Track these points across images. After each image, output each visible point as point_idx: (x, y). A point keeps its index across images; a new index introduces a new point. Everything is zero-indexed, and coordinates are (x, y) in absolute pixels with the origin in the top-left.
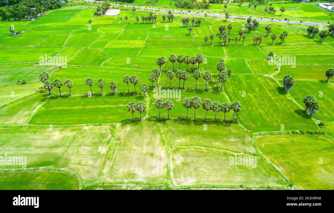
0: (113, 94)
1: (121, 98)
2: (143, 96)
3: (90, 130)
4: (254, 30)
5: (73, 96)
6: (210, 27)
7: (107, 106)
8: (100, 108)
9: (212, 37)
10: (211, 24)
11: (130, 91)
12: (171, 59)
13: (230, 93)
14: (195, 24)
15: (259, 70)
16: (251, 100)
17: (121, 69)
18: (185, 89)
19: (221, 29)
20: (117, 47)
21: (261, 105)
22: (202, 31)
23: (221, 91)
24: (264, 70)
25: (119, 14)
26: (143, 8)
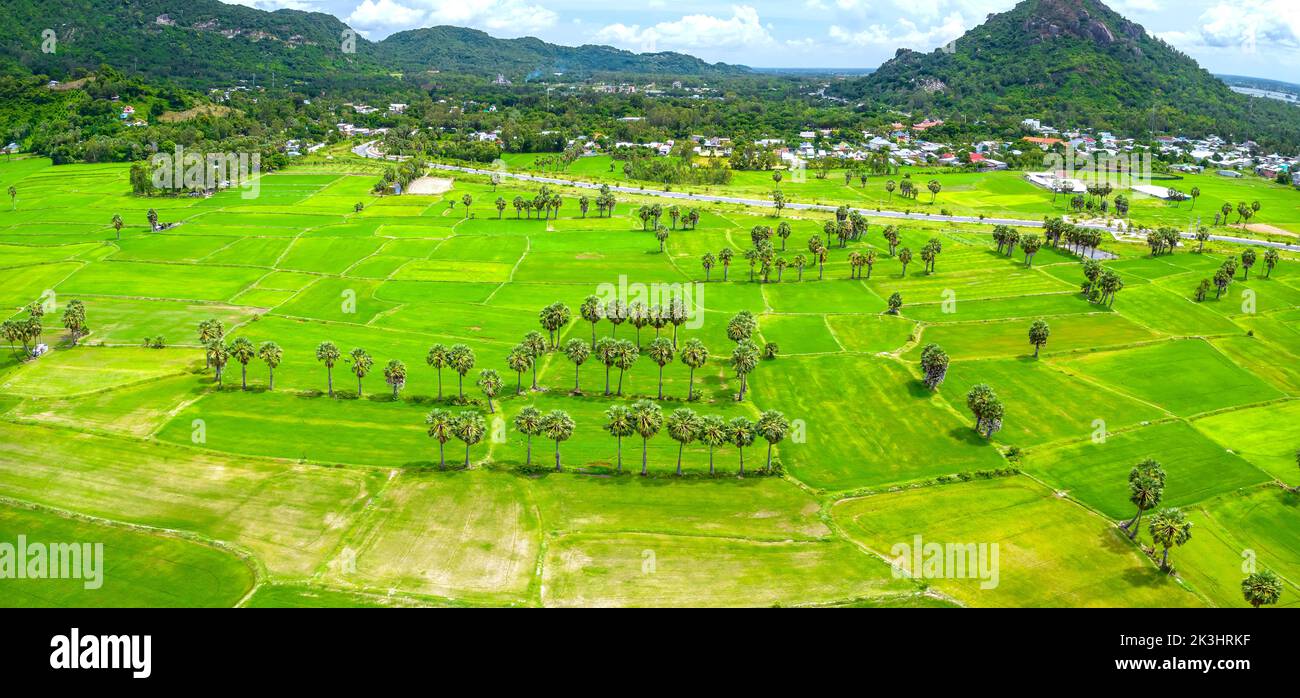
0: (391, 398)
1: (414, 409)
2: (485, 411)
4: (854, 239)
6: (728, 231)
7: (368, 425)
9: (726, 258)
10: (732, 226)
11: (446, 395)
12: (587, 312)
13: (768, 404)
14: (679, 225)
15: (862, 342)
16: (831, 417)
18: (622, 397)
19: (758, 236)
20: (426, 278)
21: (857, 426)
22: (700, 242)
23: (740, 400)
24: (876, 341)
25: (449, 192)
26: (523, 178)
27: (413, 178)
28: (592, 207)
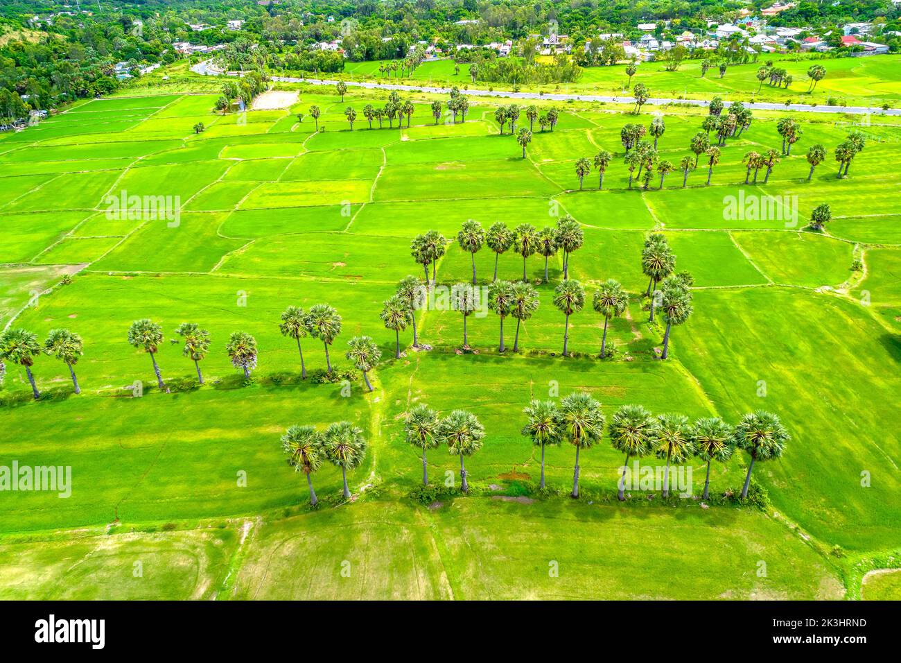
0: (242, 382)
1: (272, 396)
2: (360, 388)
3: (121, 554)
4: (734, 137)
5: (84, 392)
6: (588, 132)
7: (213, 434)
8: (183, 445)
9: (602, 162)
10: (591, 126)
11: (311, 367)
12: (465, 241)
13: (700, 365)
14: (537, 127)
15: (790, 271)
17: (284, 283)
18: (521, 354)
19: (628, 137)
20: (277, 205)
21: (838, 413)
22: (562, 145)
23: (663, 357)
24: (806, 269)
25: (296, 105)
26: (369, 86)
27: (256, 92)
28: (446, 112)
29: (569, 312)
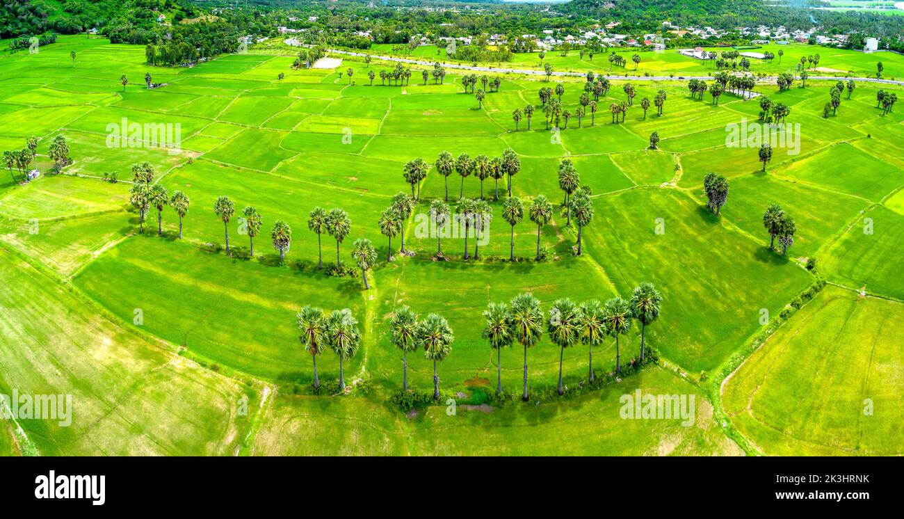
0: (278, 262)
2: (359, 285)
4: (602, 95)
5: (185, 239)
6: (520, 92)
9: (529, 111)
10: (521, 88)
12: (441, 167)
14: (488, 89)
15: (645, 176)
18: (481, 260)
19: (543, 95)
20: (319, 130)
22: (504, 101)
23: (579, 253)
25: (339, 67)
26: (385, 59)
27: (317, 58)
28: (431, 77)
29: (513, 223)
